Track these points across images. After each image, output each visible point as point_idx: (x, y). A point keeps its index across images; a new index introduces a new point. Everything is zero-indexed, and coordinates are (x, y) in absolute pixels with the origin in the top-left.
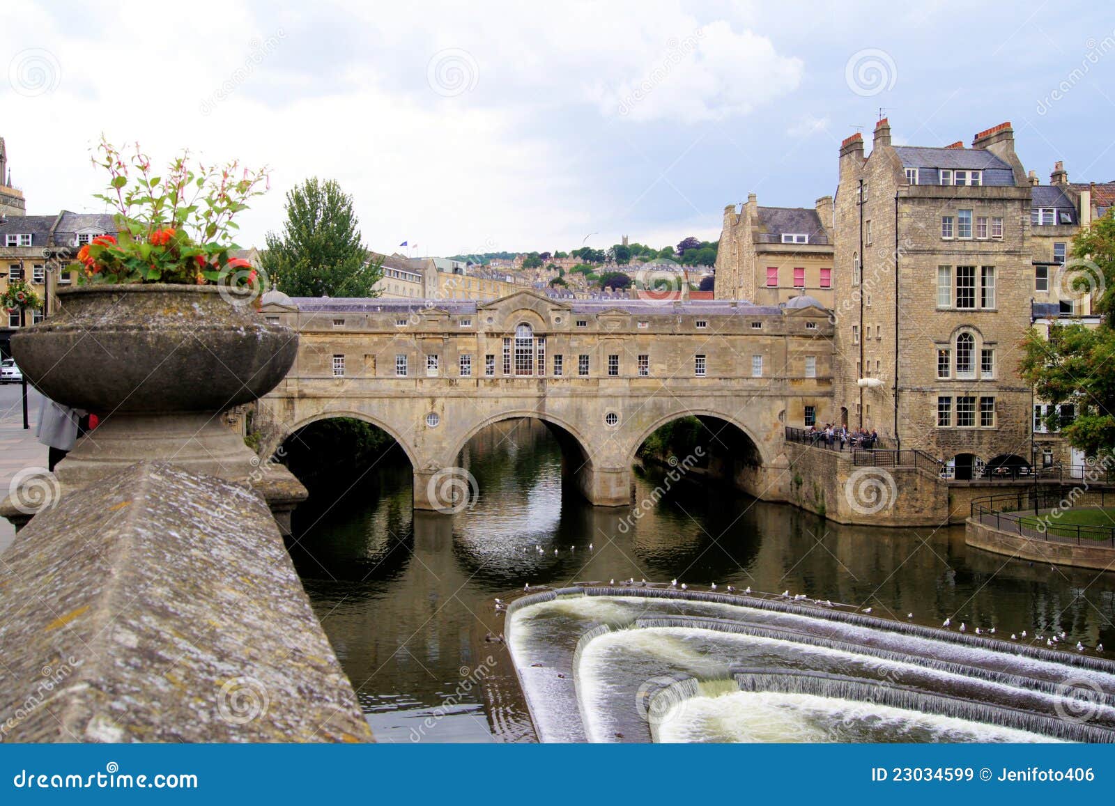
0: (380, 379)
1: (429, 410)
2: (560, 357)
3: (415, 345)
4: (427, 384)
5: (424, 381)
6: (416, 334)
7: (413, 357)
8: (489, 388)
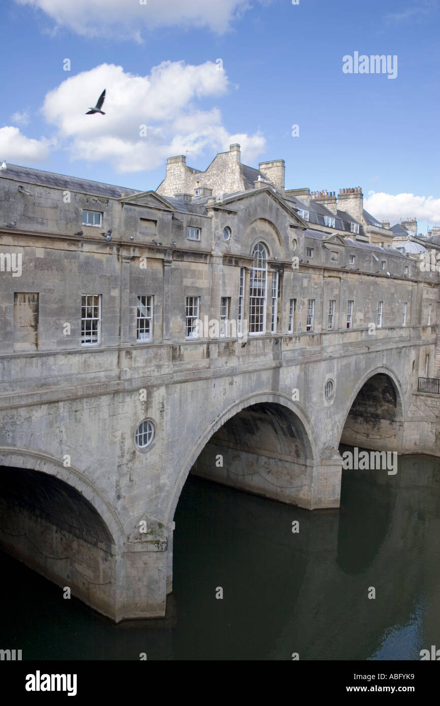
0: (48, 355)
1: (142, 418)
2: (295, 300)
3: (118, 271)
4: (140, 358)
5: (134, 353)
6: (121, 245)
7: (112, 299)
8: (224, 359)
